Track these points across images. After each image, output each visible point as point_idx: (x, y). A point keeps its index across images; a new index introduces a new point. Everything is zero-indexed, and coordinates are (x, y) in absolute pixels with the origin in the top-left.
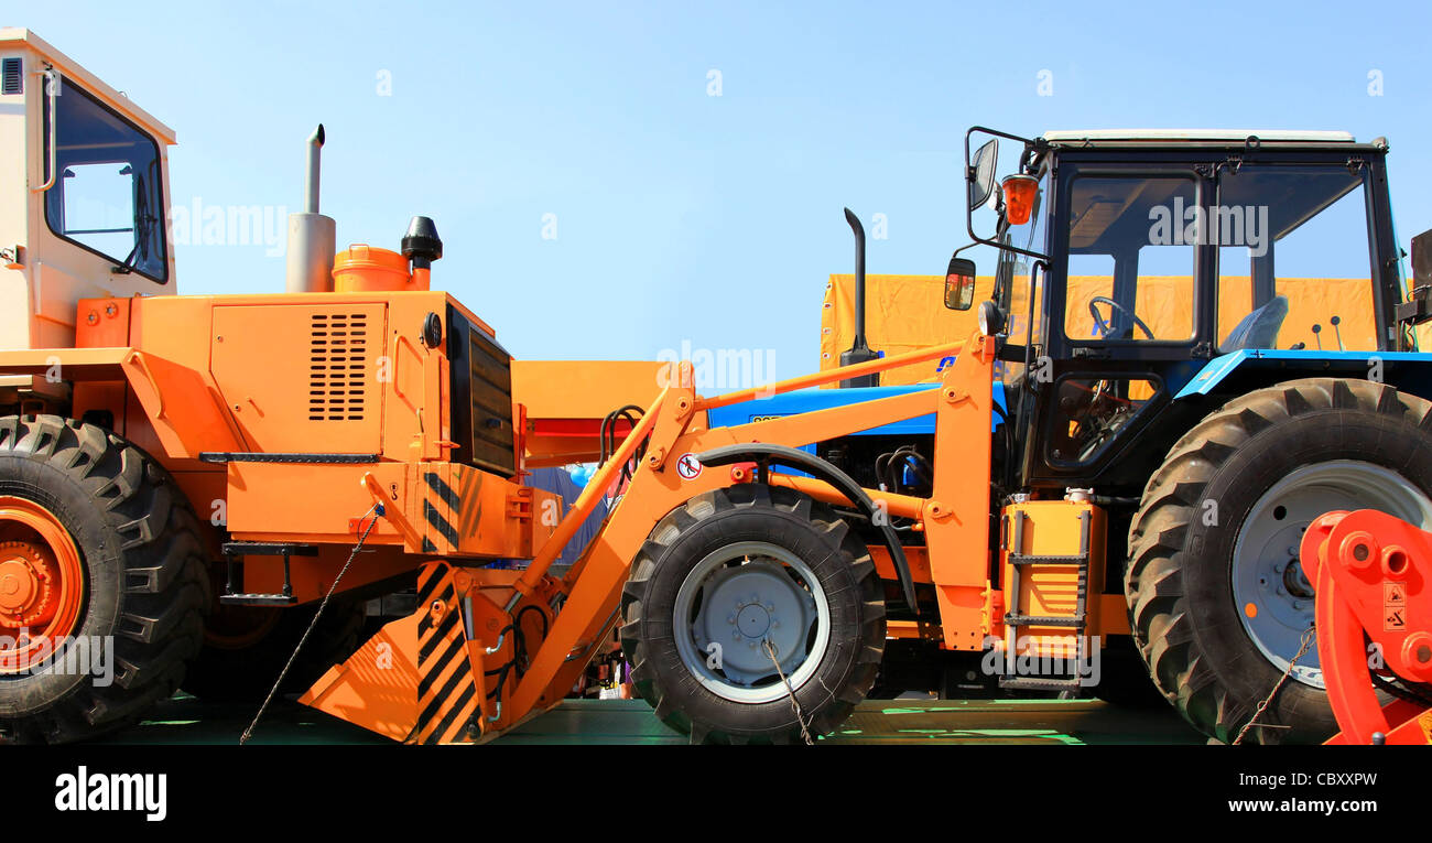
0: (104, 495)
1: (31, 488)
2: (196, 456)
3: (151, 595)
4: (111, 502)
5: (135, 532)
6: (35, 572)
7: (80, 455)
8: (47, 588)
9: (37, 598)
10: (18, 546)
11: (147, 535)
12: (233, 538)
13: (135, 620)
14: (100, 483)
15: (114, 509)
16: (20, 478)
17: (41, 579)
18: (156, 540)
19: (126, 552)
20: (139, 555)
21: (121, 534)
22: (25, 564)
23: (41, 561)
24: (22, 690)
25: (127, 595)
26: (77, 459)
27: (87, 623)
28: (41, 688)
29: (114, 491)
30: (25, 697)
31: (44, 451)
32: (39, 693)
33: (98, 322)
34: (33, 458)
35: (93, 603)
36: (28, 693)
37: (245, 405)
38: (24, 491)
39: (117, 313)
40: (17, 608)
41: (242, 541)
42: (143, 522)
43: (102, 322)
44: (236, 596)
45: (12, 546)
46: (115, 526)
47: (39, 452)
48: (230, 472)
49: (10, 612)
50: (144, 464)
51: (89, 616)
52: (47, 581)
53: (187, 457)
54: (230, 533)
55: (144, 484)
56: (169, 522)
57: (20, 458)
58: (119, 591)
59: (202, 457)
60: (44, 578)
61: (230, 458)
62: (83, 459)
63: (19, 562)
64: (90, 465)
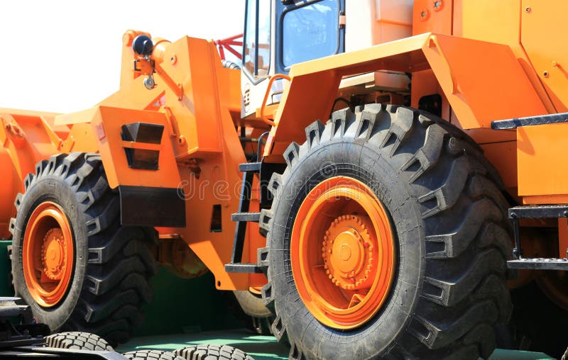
0: (408, 170)
1: (355, 168)
2: (488, 125)
3: (447, 260)
4: (414, 175)
5: (432, 202)
6: (362, 240)
7: (389, 135)
8: (370, 254)
9: (364, 265)
10: (350, 219)
11: (442, 204)
12: (524, 203)
13: (435, 284)
14: (404, 159)
15: (416, 182)
16: (347, 161)
17: (366, 246)
18: (452, 208)
19: (426, 220)
20: (436, 223)
21: (422, 204)
22: (355, 234)
23: (366, 230)
24: (354, 344)
25: (427, 260)
26: (388, 138)
27: (398, 286)
28: (366, 343)
29: (415, 165)
30: (355, 352)
31: (364, 135)
32: (364, 348)
33: (428, 16)
34: (356, 142)
35: (402, 267)
36: (357, 348)
37: (553, 71)
38: (351, 171)
39: (442, 6)
40: (350, 273)
41: (533, 205)
42: (439, 193)
43: (432, 16)
44: (523, 260)
45: (346, 219)
46: (416, 197)
47: (360, 137)
48: (519, 137)
49: (346, 276)
50: (446, 138)
51: (399, 280)
52: (371, 248)
53: (479, 127)
54: (522, 197)
55: (443, 156)
56: (466, 191)
57: (347, 143)
58: (421, 257)
59: (494, 126)
60: (368, 246)
61: (518, 123)
62: (392, 138)
63: (349, 233)
64: (397, 143)
